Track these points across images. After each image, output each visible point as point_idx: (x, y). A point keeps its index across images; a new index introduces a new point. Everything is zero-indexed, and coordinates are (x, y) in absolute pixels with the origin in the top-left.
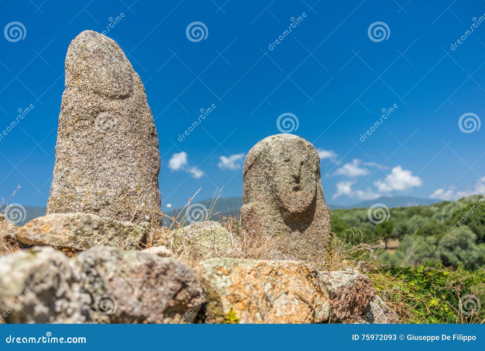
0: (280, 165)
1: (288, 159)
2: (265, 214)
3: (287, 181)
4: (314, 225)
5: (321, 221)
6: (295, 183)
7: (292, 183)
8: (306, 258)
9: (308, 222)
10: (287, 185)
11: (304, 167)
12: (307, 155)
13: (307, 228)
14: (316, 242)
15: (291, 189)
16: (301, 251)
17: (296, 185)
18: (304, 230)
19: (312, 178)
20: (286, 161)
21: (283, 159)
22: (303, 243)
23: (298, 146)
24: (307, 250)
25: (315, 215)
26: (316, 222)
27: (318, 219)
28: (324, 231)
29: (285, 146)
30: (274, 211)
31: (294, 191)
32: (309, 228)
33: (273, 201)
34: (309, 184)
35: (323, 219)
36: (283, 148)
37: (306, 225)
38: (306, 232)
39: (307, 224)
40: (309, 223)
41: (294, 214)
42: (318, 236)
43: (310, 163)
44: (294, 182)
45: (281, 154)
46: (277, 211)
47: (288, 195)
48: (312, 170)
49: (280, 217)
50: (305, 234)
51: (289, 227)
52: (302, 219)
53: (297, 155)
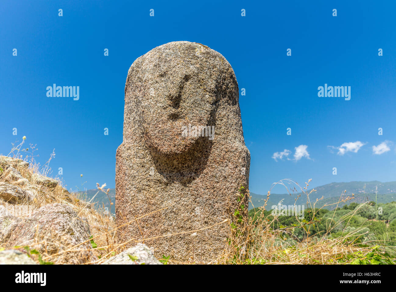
0: (152, 82)
1: (165, 73)
2: (132, 157)
3: (159, 105)
4: (207, 174)
5: (223, 168)
6: (172, 108)
7: (167, 107)
8: (190, 228)
9: (196, 170)
10: (159, 111)
11: (191, 84)
12: (198, 66)
13: (194, 179)
14: (211, 202)
15: (165, 118)
16: (183, 215)
17: (173, 111)
18: (190, 182)
19: (204, 101)
20: (162, 76)
21: (158, 74)
22: (185, 203)
23: (184, 53)
24: (193, 214)
25: (210, 158)
26: (212, 170)
27: (215, 165)
28: (228, 184)
29: (164, 55)
30: (143, 152)
31: (171, 121)
32: (197, 180)
33: (141, 137)
34: (197, 108)
35: (227, 166)
36: (160, 58)
37: (193, 174)
38: (193, 185)
39: (195, 173)
40: (198, 172)
41: (169, 156)
42: (215, 193)
43: (203, 78)
44: (170, 105)
45: (155, 66)
46: (147, 151)
47: (160, 126)
48: (205, 87)
49: (150, 160)
50: (190, 189)
51: (164, 177)
52: (186, 165)
53: (180, 65)
